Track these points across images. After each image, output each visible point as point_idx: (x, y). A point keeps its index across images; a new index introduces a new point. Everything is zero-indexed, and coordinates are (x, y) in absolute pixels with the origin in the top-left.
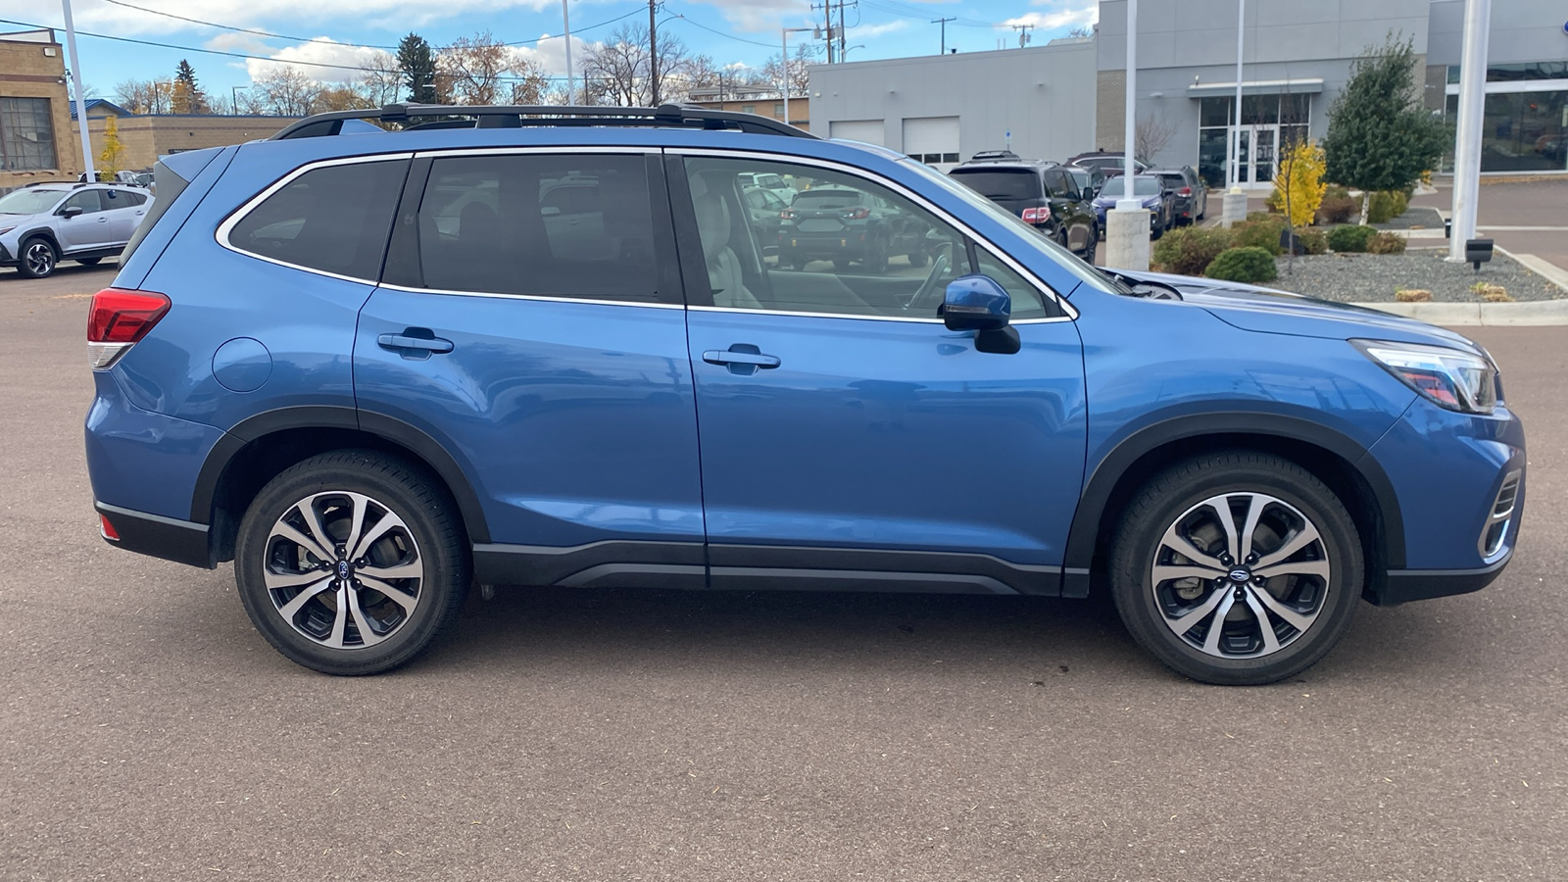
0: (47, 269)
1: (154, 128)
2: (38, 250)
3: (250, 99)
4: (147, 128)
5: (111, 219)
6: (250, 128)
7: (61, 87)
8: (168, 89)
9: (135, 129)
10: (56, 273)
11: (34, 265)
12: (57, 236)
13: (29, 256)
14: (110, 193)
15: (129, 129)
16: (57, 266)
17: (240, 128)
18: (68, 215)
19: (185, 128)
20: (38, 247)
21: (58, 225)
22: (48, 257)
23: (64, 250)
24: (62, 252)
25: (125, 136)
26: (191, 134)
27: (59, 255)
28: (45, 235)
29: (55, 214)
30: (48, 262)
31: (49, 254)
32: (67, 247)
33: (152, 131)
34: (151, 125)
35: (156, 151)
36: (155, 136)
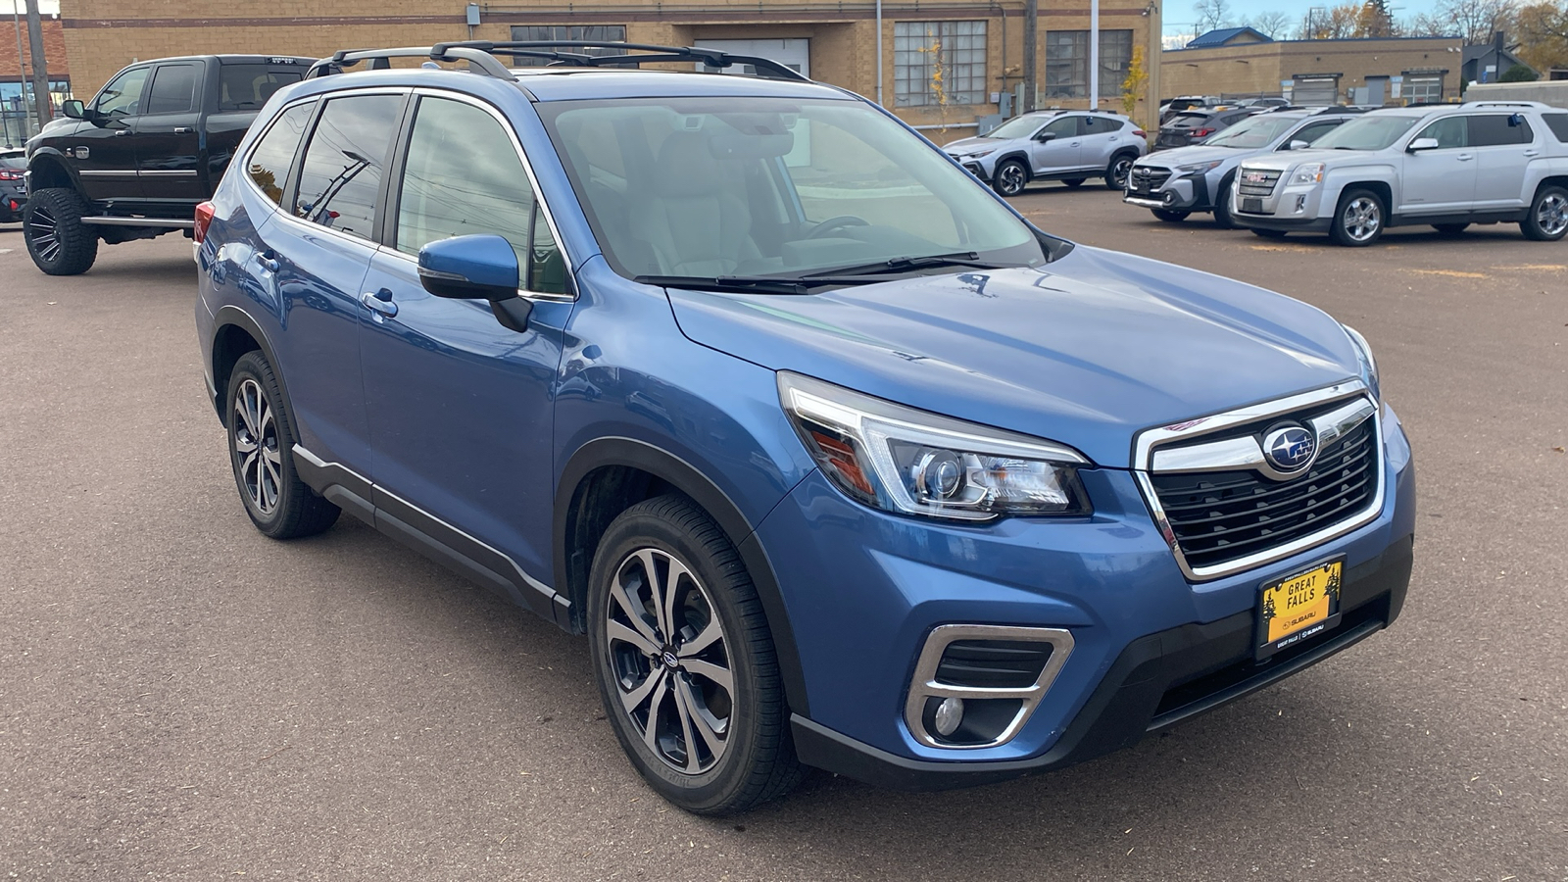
0: (1017, 188)
1: (1282, 54)
2: (1011, 171)
3: (1430, 20)
4: (1275, 55)
5: (1084, 144)
6: (1382, 52)
7: (1146, 20)
8: (1354, 12)
9: (1265, 55)
10: (1024, 192)
11: (1007, 184)
12: (1030, 159)
13: (1003, 177)
14: (1088, 119)
15: (1259, 56)
16: (1027, 187)
17: (1371, 52)
18: (1043, 140)
19: (1313, 53)
20: (1012, 168)
21: (1032, 148)
22: (1020, 178)
23: (1035, 171)
24: (1033, 174)
25: (1254, 62)
26: (1318, 59)
27: (1030, 176)
28: (1019, 158)
29: (1032, 139)
30: (1019, 183)
31: (1020, 175)
32: (1039, 168)
33: (1279, 57)
34: (1279, 51)
35: (1280, 77)
36: (1281, 62)
